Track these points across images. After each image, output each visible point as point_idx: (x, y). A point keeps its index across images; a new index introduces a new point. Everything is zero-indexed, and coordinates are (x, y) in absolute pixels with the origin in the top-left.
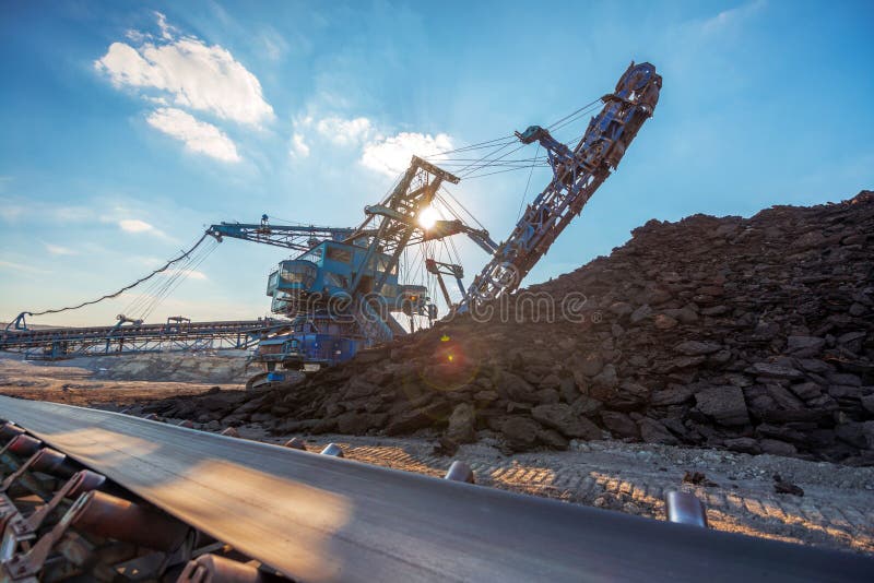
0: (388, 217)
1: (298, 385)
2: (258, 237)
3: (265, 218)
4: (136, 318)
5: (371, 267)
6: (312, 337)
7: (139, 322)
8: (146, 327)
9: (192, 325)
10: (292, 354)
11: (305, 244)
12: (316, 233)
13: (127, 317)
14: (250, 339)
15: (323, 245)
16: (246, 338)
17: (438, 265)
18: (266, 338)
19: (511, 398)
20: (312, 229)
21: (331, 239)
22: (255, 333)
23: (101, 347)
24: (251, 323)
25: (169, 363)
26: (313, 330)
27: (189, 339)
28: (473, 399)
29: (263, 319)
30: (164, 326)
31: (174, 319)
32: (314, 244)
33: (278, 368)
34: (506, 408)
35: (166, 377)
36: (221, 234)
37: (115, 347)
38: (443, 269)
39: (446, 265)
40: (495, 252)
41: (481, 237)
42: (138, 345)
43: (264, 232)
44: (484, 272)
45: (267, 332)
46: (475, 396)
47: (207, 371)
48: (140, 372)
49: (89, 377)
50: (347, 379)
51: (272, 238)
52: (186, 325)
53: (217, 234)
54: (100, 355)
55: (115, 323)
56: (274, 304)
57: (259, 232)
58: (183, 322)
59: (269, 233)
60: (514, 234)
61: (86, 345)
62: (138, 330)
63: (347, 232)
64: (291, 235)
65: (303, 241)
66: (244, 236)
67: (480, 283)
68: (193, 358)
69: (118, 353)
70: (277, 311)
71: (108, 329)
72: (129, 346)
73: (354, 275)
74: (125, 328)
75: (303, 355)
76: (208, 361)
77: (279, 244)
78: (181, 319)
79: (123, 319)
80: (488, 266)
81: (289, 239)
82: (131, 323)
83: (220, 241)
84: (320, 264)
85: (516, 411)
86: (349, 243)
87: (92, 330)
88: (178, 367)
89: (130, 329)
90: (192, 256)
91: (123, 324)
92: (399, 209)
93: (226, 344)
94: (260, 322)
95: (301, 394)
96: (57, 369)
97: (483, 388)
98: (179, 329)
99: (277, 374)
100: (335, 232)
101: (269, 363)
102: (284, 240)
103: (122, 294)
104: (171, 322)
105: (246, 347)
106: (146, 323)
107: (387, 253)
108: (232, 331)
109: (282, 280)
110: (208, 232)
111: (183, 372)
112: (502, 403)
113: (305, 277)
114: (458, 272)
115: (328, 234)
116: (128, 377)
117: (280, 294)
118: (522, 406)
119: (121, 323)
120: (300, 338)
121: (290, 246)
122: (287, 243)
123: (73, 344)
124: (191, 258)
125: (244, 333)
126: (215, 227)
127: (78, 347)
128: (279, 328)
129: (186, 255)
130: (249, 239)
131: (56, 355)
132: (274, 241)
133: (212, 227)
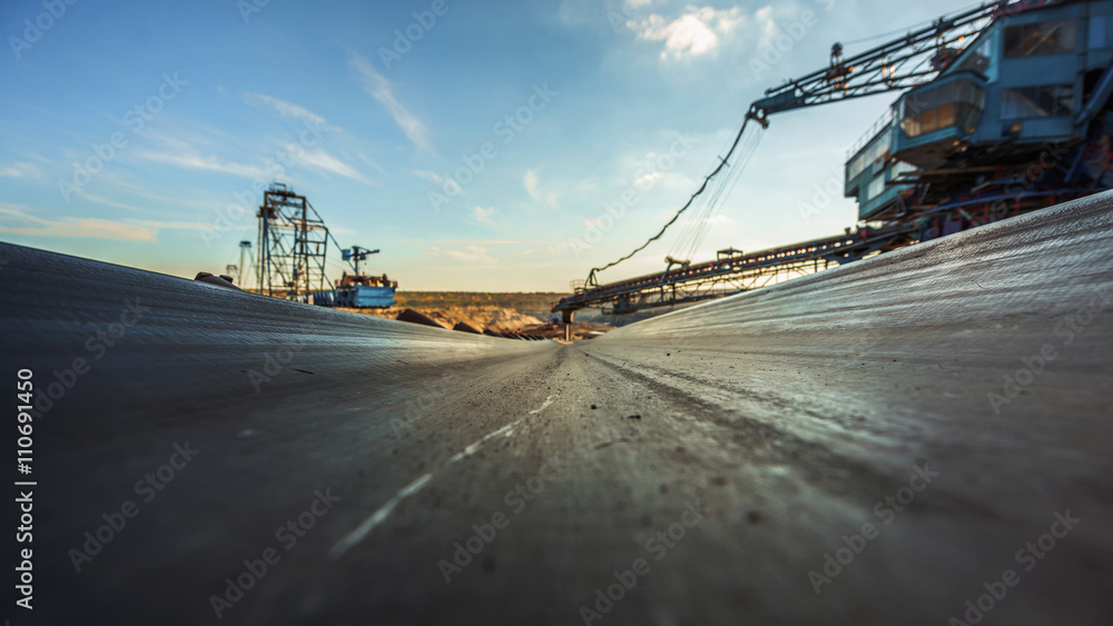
2: (828, 93)
3: (837, 50)
4: (683, 258)
7: (686, 264)
8: (695, 268)
9: (747, 257)
11: (926, 67)
12: (952, 35)
13: (675, 258)
22: (842, 256)
23: (656, 299)
24: (830, 241)
27: (746, 277)
29: (855, 230)
30: (714, 264)
31: (724, 252)
36: (766, 113)
37: (668, 296)
43: (837, 77)
51: (852, 82)
52: (739, 259)
53: (760, 114)
54: (657, 304)
57: (829, 81)
58: (735, 255)
59: (844, 77)
61: (644, 296)
62: (689, 272)
64: (889, 65)
65: (919, 62)
66: (799, 103)
69: (672, 303)
71: (659, 275)
72: (681, 294)
74: (675, 272)
77: (868, 90)
78: (730, 252)
79: (671, 262)
81: (886, 72)
82: (679, 266)
83: (765, 124)
87: (645, 279)
89: (680, 271)
90: (732, 160)
91: (672, 268)
94: (848, 235)
98: (731, 265)
102: (879, 78)
103: (664, 233)
104: (722, 256)
106: (693, 263)
110: (750, 116)
113: (962, 109)
119: (669, 266)
123: (634, 296)
124: (732, 165)
125: (823, 258)
126: (757, 105)
127: (637, 299)
128: (887, 239)
129: (725, 162)
130: (812, 104)
131: (623, 308)
132: (858, 87)
133: (752, 106)
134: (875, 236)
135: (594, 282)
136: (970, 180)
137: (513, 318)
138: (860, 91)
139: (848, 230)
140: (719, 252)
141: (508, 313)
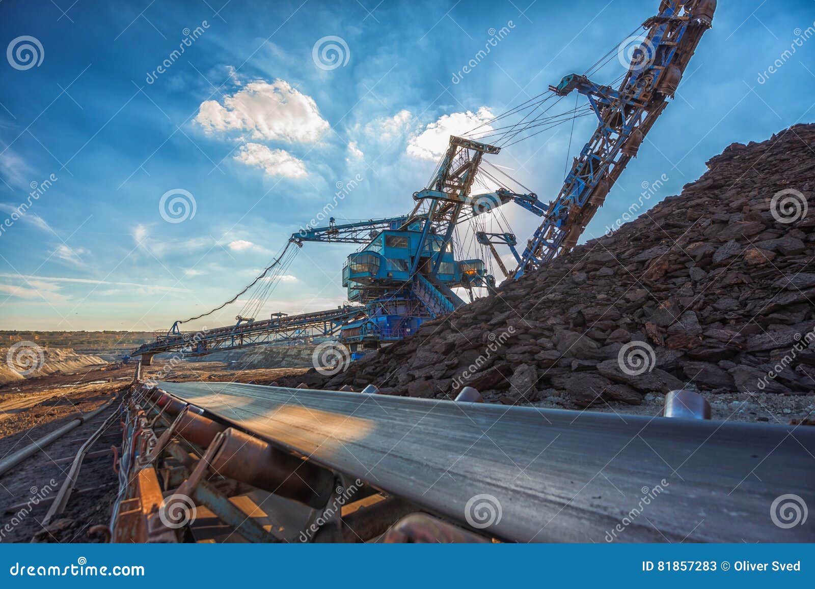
0: (435, 198)
1: (373, 360)
2: (329, 238)
3: (332, 220)
4: (249, 317)
5: (427, 248)
6: (384, 318)
7: (252, 320)
8: (257, 324)
9: (290, 318)
10: (369, 335)
11: (368, 237)
12: (376, 226)
13: (243, 317)
14: (334, 325)
15: (382, 235)
16: (331, 325)
17: (489, 236)
18: (347, 324)
19: (575, 356)
20: (371, 223)
21: (388, 229)
22: (337, 320)
23: (228, 343)
24: (333, 312)
25: (279, 353)
26: (384, 313)
27: (289, 330)
28: (534, 360)
29: (342, 307)
30: (269, 322)
31: (276, 315)
32: (374, 235)
33: (360, 348)
34: (570, 366)
35: (278, 364)
36: (300, 240)
37: (238, 342)
38: (495, 239)
39: (497, 235)
40: (545, 213)
41: (529, 201)
42: (254, 338)
43: (332, 232)
44: (536, 235)
45: (346, 318)
46: (536, 357)
47: (307, 357)
48: (259, 362)
49: (225, 368)
50: (414, 351)
51: (340, 236)
52: (284, 319)
53: (298, 240)
54: (229, 348)
55: (235, 322)
56: (349, 293)
57: (329, 233)
58: (283, 316)
59: (337, 232)
60: (563, 191)
61: (218, 342)
62: (252, 326)
63: (401, 220)
64: (355, 231)
65: (365, 234)
66: (318, 239)
67: (534, 248)
68: (295, 347)
69: (240, 346)
70: (353, 299)
71: (231, 328)
72: (247, 341)
73: (413, 258)
74: (243, 326)
75: (379, 335)
76: (306, 349)
77: (346, 240)
78: (280, 314)
79: (241, 319)
80: (539, 229)
81: (354, 234)
82: (246, 322)
83: (301, 246)
84: (381, 253)
85: (581, 369)
86: (405, 229)
87: (221, 330)
88: (285, 355)
89: (246, 326)
90: (282, 261)
91: (241, 323)
92: (445, 190)
93: (316, 331)
94: (339, 310)
95: (376, 368)
96: (203, 364)
97: (544, 348)
98: (279, 323)
99: (358, 354)
100: (391, 222)
101: (352, 345)
102: (350, 237)
103: (237, 300)
104: (274, 317)
105: (332, 333)
106: (256, 320)
107: (439, 233)
108: (319, 321)
109: (352, 271)
110: (291, 240)
111: (289, 359)
112: (565, 362)
113: (371, 265)
114: (510, 240)
115: (386, 225)
116: (252, 366)
117: (353, 284)
118: (587, 363)
119: (239, 322)
120: (374, 321)
121: (356, 241)
122: (351, 239)
123: (211, 342)
124: (282, 264)
125: (329, 321)
126: (296, 235)
127: (213, 344)
128: (356, 313)
129: (277, 261)
130: (322, 241)
131: (200, 352)
132: (342, 239)
133: (293, 235)
134: (352, 311)
135: (176, 330)
136: (382, 291)
137: (67, 359)
138: (343, 240)
139: (339, 307)
140: (272, 315)
141: (62, 353)
